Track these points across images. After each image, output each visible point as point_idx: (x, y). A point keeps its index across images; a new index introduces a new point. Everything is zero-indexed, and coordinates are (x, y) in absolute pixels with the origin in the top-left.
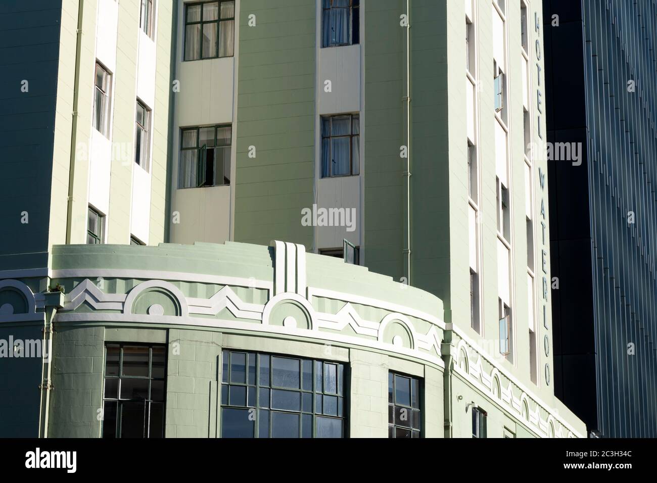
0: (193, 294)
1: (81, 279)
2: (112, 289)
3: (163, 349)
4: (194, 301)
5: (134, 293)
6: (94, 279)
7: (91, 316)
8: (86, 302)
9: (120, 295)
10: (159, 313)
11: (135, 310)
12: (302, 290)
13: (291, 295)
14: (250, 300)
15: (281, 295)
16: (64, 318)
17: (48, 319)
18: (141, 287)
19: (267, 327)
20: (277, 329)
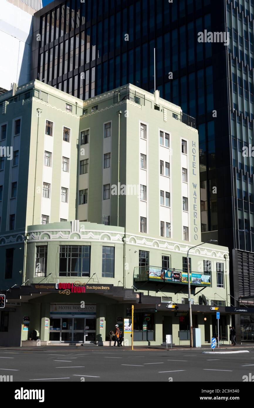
0: (53, 234)
1: (31, 233)
2: (37, 235)
3: (47, 246)
4: (53, 235)
5: (41, 235)
6: (34, 233)
7: (33, 241)
8: (32, 238)
9: (38, 236)
10: (46, 239)
11: (41, 239)
12: (78, 230)
13: (75, 232)
14: (66, 234)
15: (73, 232)
16: (29, 241)
17: (26, 242)
18: (42, 233)
19: (69, 240)
20: (72, 240)
